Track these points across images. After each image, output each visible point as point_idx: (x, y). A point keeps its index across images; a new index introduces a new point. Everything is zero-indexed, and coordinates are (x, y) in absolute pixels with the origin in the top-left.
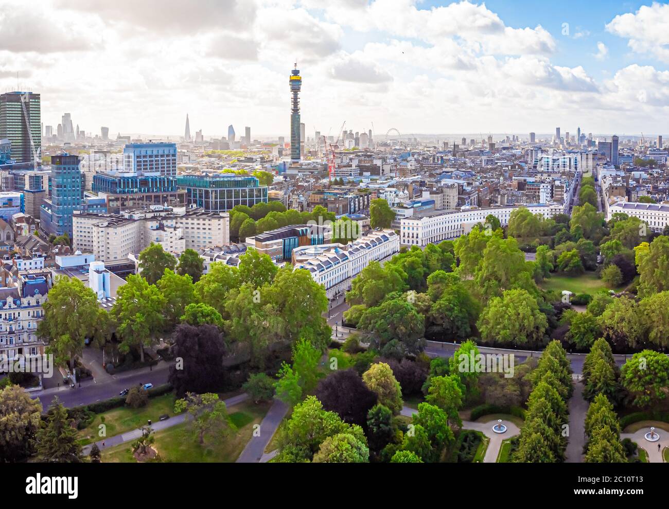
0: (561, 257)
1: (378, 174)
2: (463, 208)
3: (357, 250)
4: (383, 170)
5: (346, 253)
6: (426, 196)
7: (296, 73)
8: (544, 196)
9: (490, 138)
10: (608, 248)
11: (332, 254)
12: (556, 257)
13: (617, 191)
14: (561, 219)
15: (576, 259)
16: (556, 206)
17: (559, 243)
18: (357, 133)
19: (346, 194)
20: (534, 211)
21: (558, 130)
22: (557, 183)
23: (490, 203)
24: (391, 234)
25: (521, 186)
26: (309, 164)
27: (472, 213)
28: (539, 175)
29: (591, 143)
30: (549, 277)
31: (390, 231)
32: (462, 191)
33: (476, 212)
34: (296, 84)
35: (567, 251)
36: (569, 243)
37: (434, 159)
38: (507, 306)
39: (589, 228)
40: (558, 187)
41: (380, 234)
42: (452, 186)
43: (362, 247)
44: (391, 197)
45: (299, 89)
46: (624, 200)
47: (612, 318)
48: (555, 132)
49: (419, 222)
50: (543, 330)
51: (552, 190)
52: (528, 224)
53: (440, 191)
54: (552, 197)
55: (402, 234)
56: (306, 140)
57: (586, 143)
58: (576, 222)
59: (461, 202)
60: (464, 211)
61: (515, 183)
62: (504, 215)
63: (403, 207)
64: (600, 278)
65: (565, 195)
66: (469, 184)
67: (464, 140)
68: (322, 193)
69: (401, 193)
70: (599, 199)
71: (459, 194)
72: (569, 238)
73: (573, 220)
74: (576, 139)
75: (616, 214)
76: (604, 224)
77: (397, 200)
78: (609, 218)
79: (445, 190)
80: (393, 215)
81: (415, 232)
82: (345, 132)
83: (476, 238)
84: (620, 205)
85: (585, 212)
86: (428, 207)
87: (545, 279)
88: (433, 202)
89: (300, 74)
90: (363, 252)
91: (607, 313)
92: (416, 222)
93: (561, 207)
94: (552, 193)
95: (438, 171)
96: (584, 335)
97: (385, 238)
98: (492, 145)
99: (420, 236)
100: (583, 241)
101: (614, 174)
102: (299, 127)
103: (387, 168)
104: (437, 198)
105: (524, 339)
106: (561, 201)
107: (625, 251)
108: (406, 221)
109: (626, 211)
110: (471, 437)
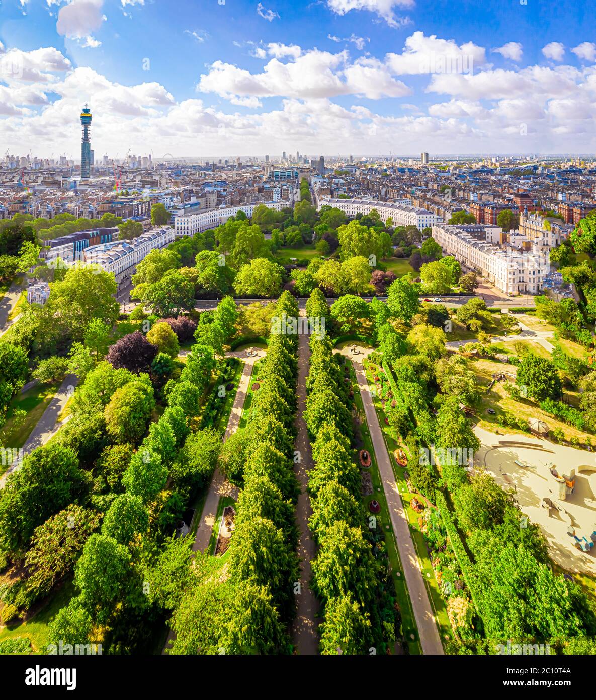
0: (288, 236)
1: (157, 186)
2: (220, 206)
3: (142, 242)
4: (161, 183)
5: (132, 246)
6: (194, 200)
7: (86, 111)
8: (275, 196)
9: (238, 159)
10: (320, 229)
11: (120, 248)
12: (285, 236)
13: (324, 192)
14: (288, 211)
15: (299, 237)
16: (284, 202)
17: (287, 226)
18: (140, 157)
19: (131, 202)
20: (269, 206)
21: (284, 153)
22: (285, 187)
23: (239, 203)
24: (168, 229)
25: (260, 190)
26: (98, 181)
27: (227, 209)
28: (272, 183)
29: (306, 161)
30: (281, 249)
31: (167, 226)
32: (219, 195)
33: (230, 209)
34: (86, 120)
35: (292, 232)
36: (294, 226)
38: (253, 270)
39: (306, 216)
40: (285, 190)
41: (159, 230)
42: (213, 192)
43: (145, 240)
44: (166, 202)
45: (89, 124)
46: (329, 198)
47: (324, 274)
48: (282, 155)
49: (189, 219)
51: (281, 192)
52: (266, 215)
53: (204, 196)
54: (281, 197)
55: (176, 228)
56: (95, 163)
57: (303, 161)
58: (297, 213)
59: (219, 203)
60: (221, 209)
61: (256, 188)
62: (249, 209)
63: (176, 209)
64: (315, 248)
65: (290, 196)
66: (225, 190)
67: (220, 160)
68: (111, 202)
69: (175, 199)
70: (312, 197)
71: (218, 197)
72: (293, 223)
73: (295, 212)
74: (296, 158)
75: (324, 206)
76: (316, 213)
77: (172, 204)
78: (319, 209)
79: (207, 195)
80: (169, 215)
81: (186, 225)
82: (130, 156)
84: (326, 201)
85: (303, 206)
86: (195, 207)
87: (278, 251)
88: (198, 204)
89: (91, 112)
90: (145, 244)
91: (321, 271)
92: (186, 219)
93: (288, 203)
94: (281, 194)
95: (201, 182)
96: (306, 286)
97: (164, 232)
98: (240, 164)
99: (189, 228)
100: (303, 224)
101: (322, 181)
102: (88, 153)
103: (163, 182)
104: (202, 201)
106: (287, 199)
107: (330, 230)
108: (179, 218)
109: (330, 204)
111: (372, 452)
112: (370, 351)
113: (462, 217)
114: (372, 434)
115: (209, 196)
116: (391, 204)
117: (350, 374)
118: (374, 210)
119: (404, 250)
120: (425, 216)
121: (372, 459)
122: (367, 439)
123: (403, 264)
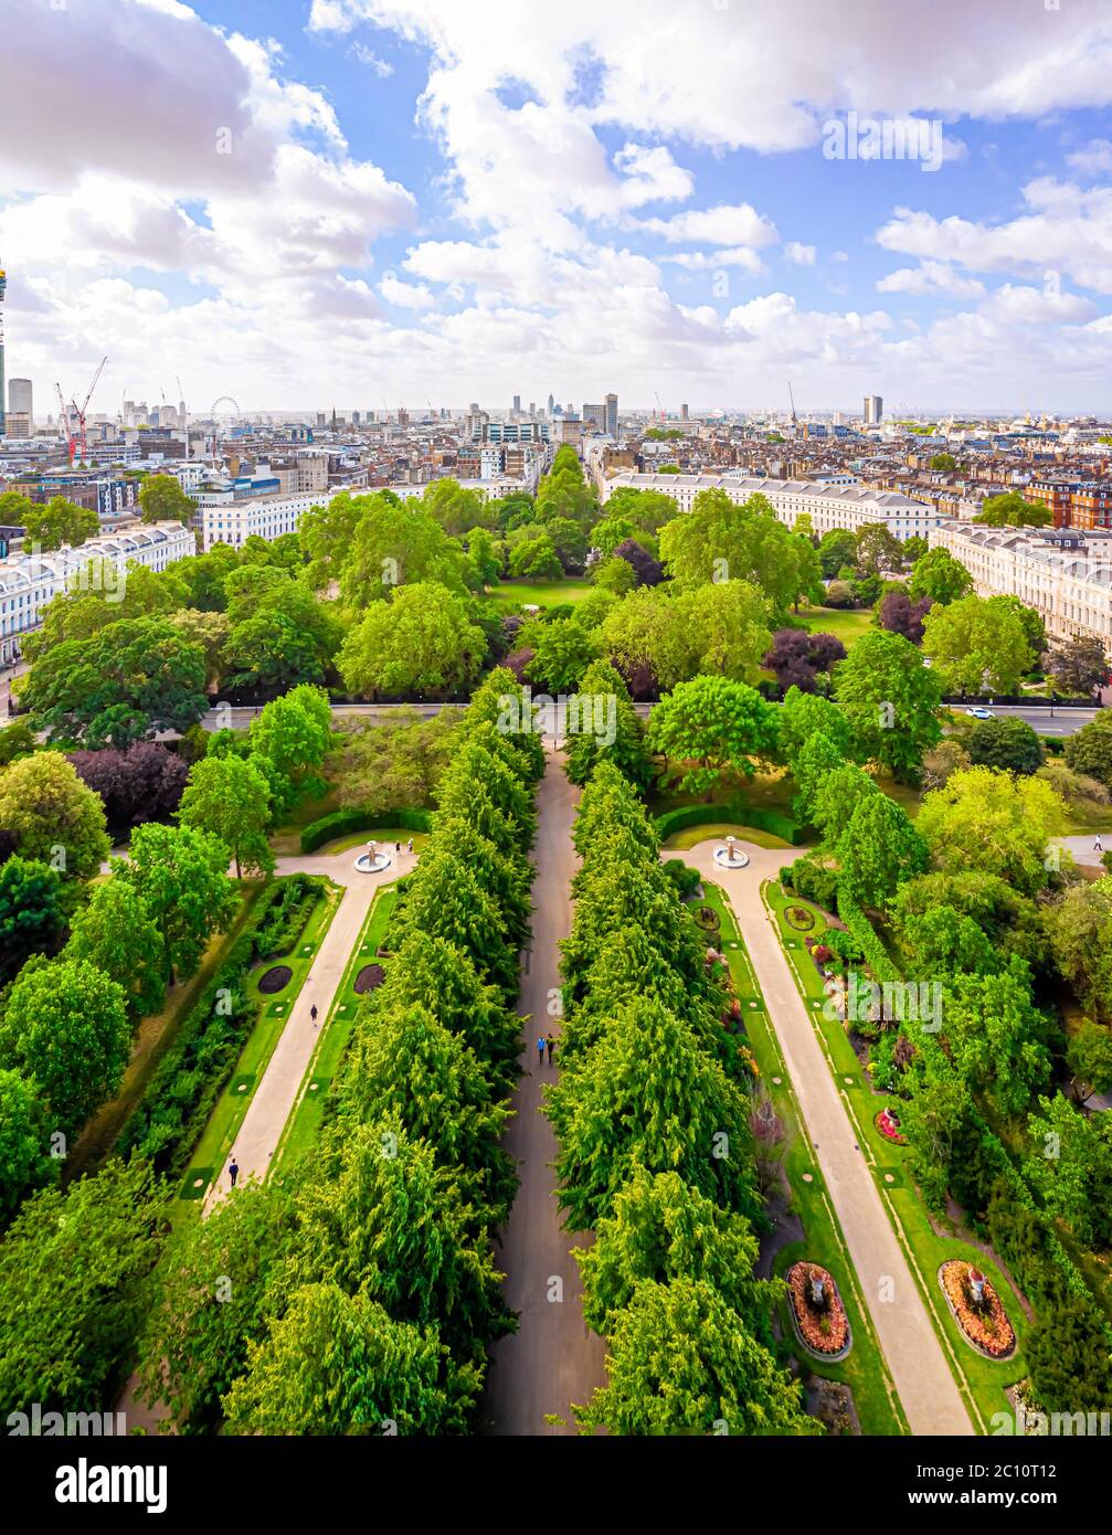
0: (516, 551)
1: (182, 455)
2: (335, 488)
4: (192, 451)
6: (263, 472)
8: (487, 469)
9: (403, 412)
10: (607, 533)
12: (507, 551)
13: (620, 459)
15: (547, 551)
16: (507, 481)
17: (515, 528)
18: (156, 407)
20: (469, 486)
21: (517, 399)
22: (512, 446)
24: (177, 530)
25: (450, 461)
30: (495, 585)
31: (171, 524)
32: (335, 467)
35: (526, 540)
36: (533, 527)
40: (512, 453)
44: (190, 479)
46: (632, 472)
47: (622, 626)
48: (512, 403)
49: (243, 512)
50: (477, 657)
51: (503, 459)
52: (456, 504)
53: (292, 464)
54: (503, 470)
55: (207, 536)
58: (546, 499)
59: (332, 483)
60: (335, 492)
61: (439, 457)
63: (211, 491)
64: (593, 584)
65: (526, 467)
66: (352, 459)
69: (215, 472)
71: (330, 471)
73: (540, 498)
74: (546, 412)
75: (620, 490)
76: (597, 506)
77: (202, 480)
78: (605, 498)
79: (300, 462)
81: (234, 530)
82: (130, 404)
84: (626, 478)
86: (265, 490)
87: (487, 589)
88: (275, 481)
92: (235, 510)
93: (520, 484)
94: (503, 464)
96: (565, 665)
97: (161, 536)
98: (404, 419)
99: (244, 537)
100: (559, 520)
104: (286, 477)
105: (436, 676)
106: (519, 476)
107: (639, 537)
108: (215, 511)
109: (636, 486)
110: (294, 891)
112: (790, 858)
113: (1014, 508)
114: (833, 1185)
115: (304, 465)
116: (803, 484)
117: (724, 934)
119: (854, 587)
120: (903, 510)
121: (850, 1311)
122: (815, 1206)
123: (855, 623)
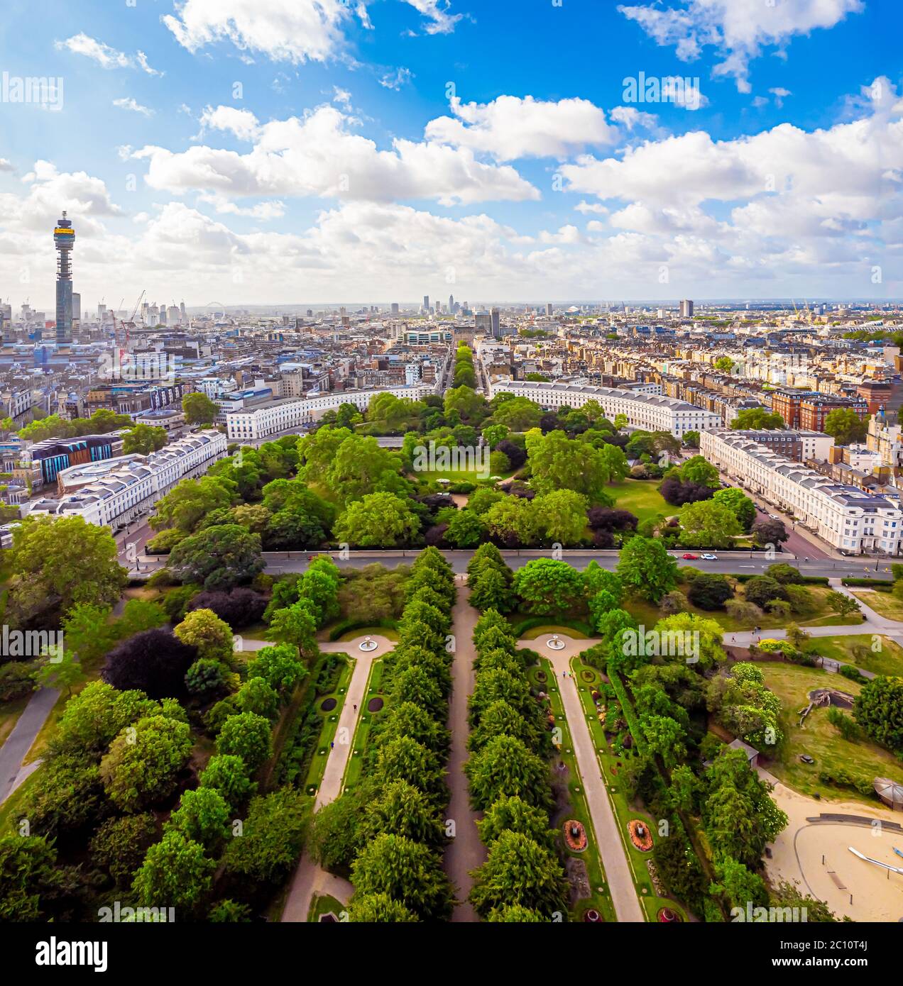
1: (195, 357)
2: (309, 394)
3: (164, 461)
4: (201, 352)
5: (147, 468)
6: (260, 384)
7: (65, 224)
8: (411, 375)
9: (343, 310)
10: (491, 433)
11: (125, 472)
13: (500, 370)
14: (434, 402)
16: (424, 386)
17: (432, 428)
18: (164, 306)
19: (146, 387)
20: (399, 393)
21: (426, 299)
22: (426, 363)
23: (347, 386)
24: (213, 435)
25: (383, 365)
26: (87, 349)
27: (322, 399)
28: (404, 354)
29: (466, 312)
31: (211, 431)
32: (306, 374)
33: (326, 398)
34: (64, 239)
35: (441, 439)
36: (443, 429)
37: (270, 336)
38: (368, 511)
39: (466, 410)
40: (427, 367)
41: (198, 437)
42: (293, 372)
43: (172, 457)
44: (210, 387)
45: (70, 247)
46: (509, 379)
47: (499, 517)
48: (423, 301)
49: (252, 415)
50: (415, 531)
51: (420, 370)
52: (392, 409)
53: (278, 377)
54: (421, 377)
55: (229, 429)
56: (82, 317)
57: (460, 313)
58: (451, 405)
59: (308, 387)
60: (311, 398)
61: (375, 362)
62: (362, 399)
63: (228, 399)
65: (436, 375)
66: (316, 366)
67: (310, 311)
68: (109, 389)
69: (226, 382)
70: (479, 374)
71: (304, 378)
72: (443, 423)
73: (446, 403)
74: (448, 307)
75: (500, 394)
76: (485, 403)
77: (221, 391)
78: (491, 397)
79: (284, 376)
80: (217, 409)
81: (247, 425)
83: (325, 437)
84: (504, 384)
85: (460, 395)
86: (262, 396)
88: (269, 390)
89: (73, 227)
90: (173, 461)
91: (493, 512)
92: (247, 416)
93: (432, 388)
94: (421, 374)
95: (276, 350)
96: (466, 533)
97: (206, 441)
98: (345, 320)
99: (254, 429)
100: (460, 426)
101: (495, 348)
102: (70, 300)
103: (207, 350)
104: (276, 387)
106: (431, 381)
107: (512, 434)
108: (234, 416)
109: (511, 390)
110: (332, 664)
111: (587, 823)
113: (758, 417)
114: (588, 792)
115: (287, 378)
116: (623, 391)
117: (548, 684)
118: (593, 401)
119: (648, 468)
120: (687, 412)
121: (589, 836)
122: (579, 800)
123: (646, 490)
